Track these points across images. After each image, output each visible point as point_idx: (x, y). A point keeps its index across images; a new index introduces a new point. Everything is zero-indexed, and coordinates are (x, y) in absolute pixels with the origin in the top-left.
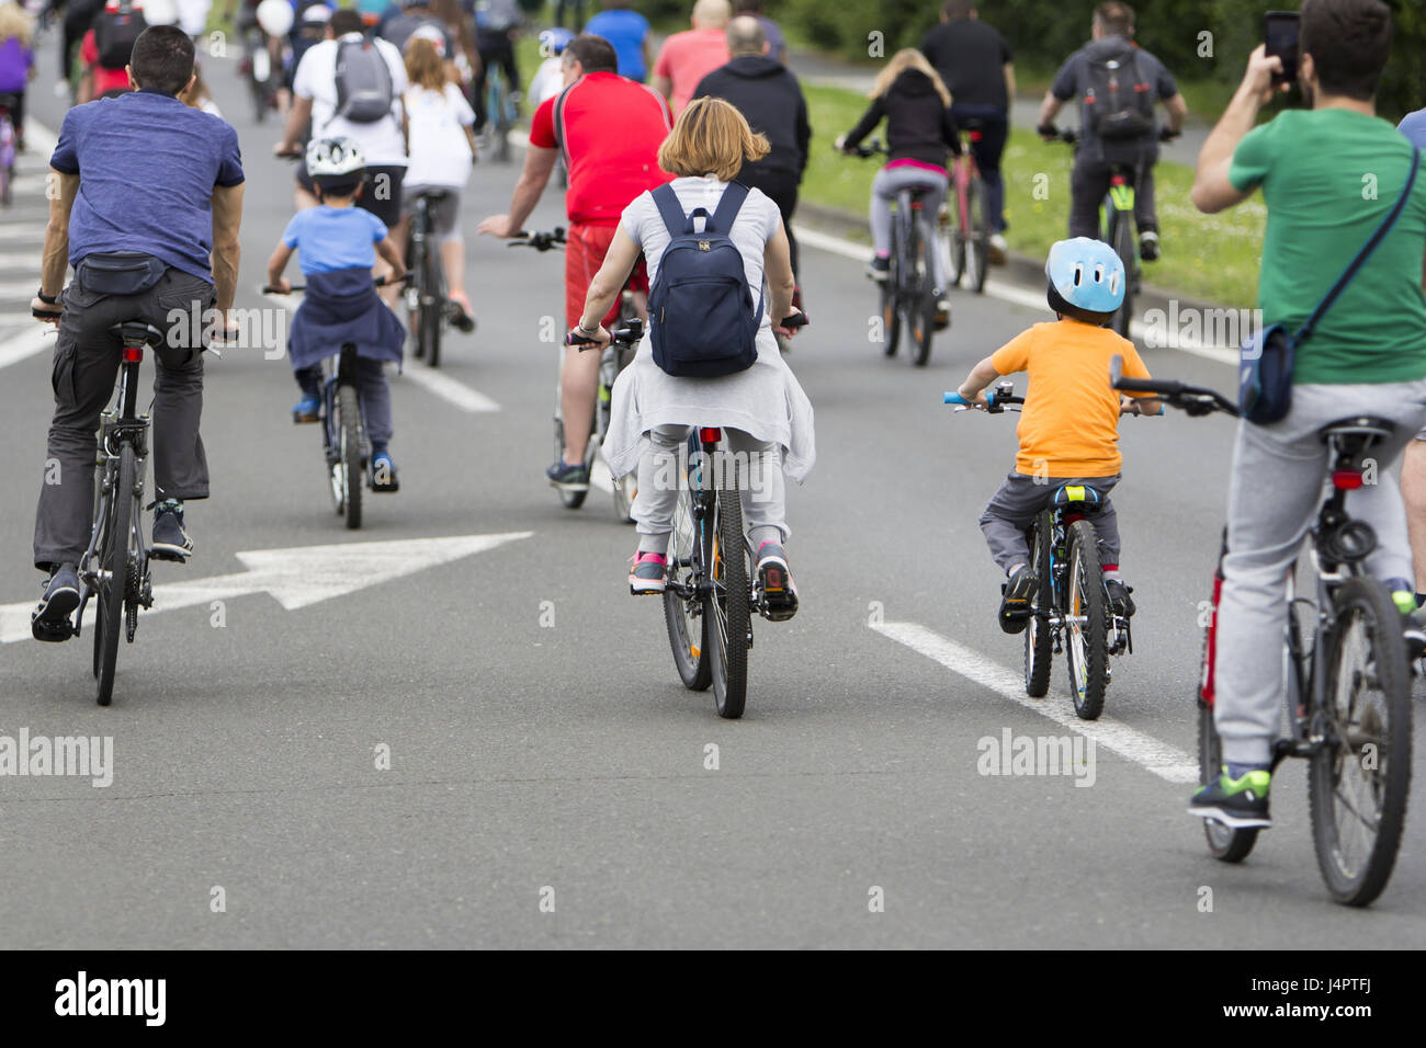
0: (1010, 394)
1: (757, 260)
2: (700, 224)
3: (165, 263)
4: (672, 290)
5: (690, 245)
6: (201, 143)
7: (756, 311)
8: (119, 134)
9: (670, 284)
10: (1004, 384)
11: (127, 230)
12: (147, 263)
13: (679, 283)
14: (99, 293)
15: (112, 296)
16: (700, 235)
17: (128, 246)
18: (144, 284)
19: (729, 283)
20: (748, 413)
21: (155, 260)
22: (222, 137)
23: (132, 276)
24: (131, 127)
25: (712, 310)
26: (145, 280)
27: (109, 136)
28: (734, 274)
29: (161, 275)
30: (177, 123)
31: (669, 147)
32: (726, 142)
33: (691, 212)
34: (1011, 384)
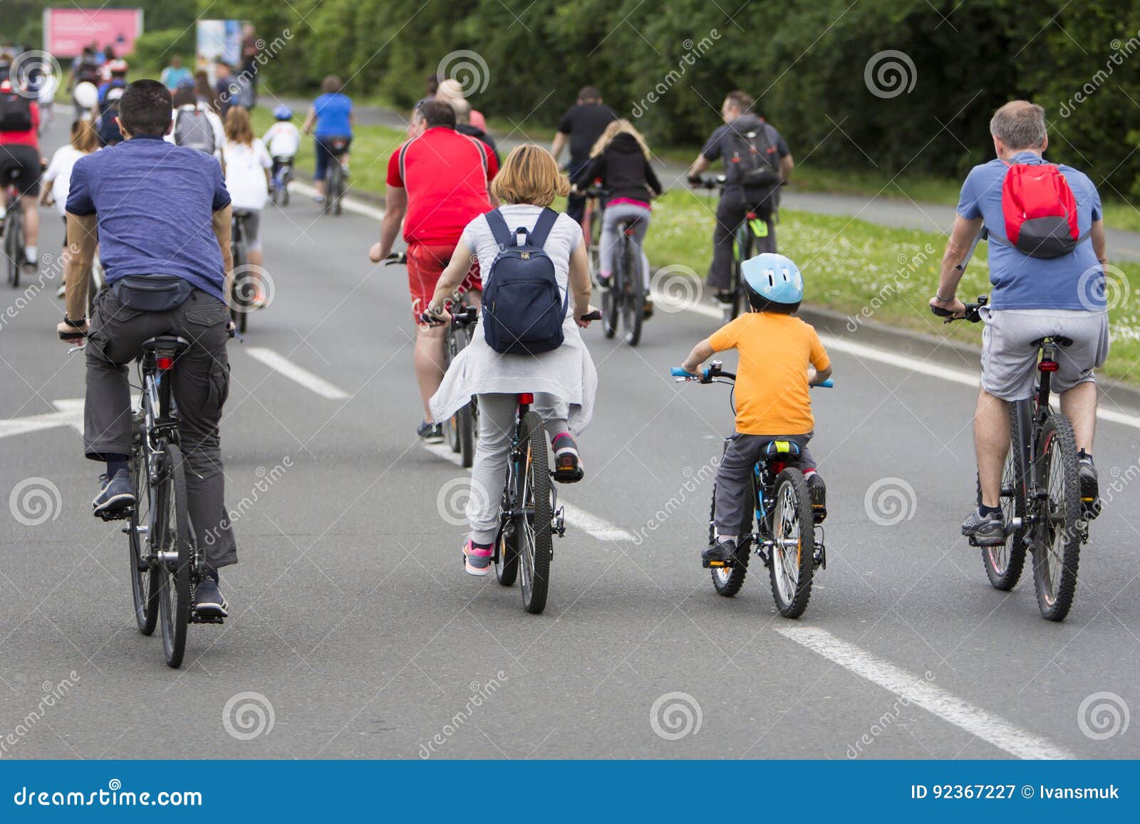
0: (719, 370)
1: (564, 268)
2: (521, 239)
3: (192, 285)
4: (500, 288)
5: (515, 255)
6: (199, 177)
7: (563, 305)
8: (129, 176)
9: (499, 284)
10: (715, 361)
11: (157, 256)
12: (177, 284)
13: (506, 283)
14: (135, 310)
15: (146, 313)
16: (522, 247)
17: (161, 270)
18: (175, 302)
19: (542, 283)
20: (556, 381)
21: (184, 281)
22: (212, 169)
23: (165, 295)
24: (138, 169)
25: (530, 305)
26: (176, 299)
27: (120, 179)
28: (546, 277)
29: (188, 294)
30: (174, 162)
31: (501, 179)
32: (544, 176)
33: (514, 230)
34: (721, 362)
